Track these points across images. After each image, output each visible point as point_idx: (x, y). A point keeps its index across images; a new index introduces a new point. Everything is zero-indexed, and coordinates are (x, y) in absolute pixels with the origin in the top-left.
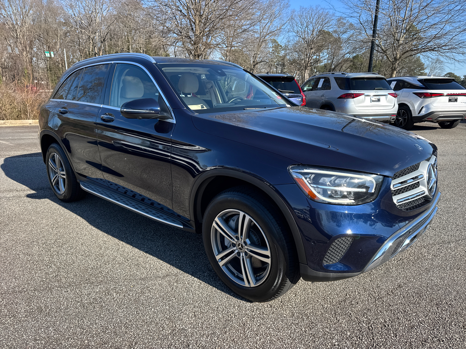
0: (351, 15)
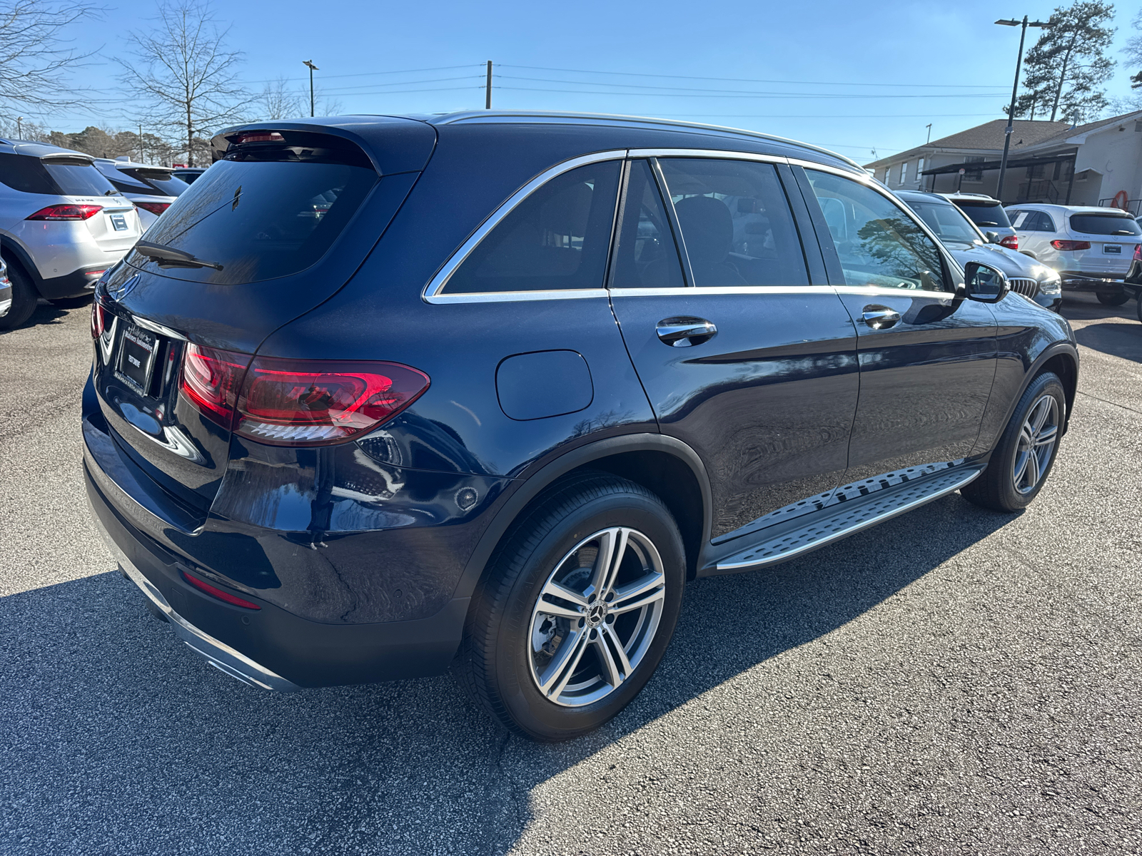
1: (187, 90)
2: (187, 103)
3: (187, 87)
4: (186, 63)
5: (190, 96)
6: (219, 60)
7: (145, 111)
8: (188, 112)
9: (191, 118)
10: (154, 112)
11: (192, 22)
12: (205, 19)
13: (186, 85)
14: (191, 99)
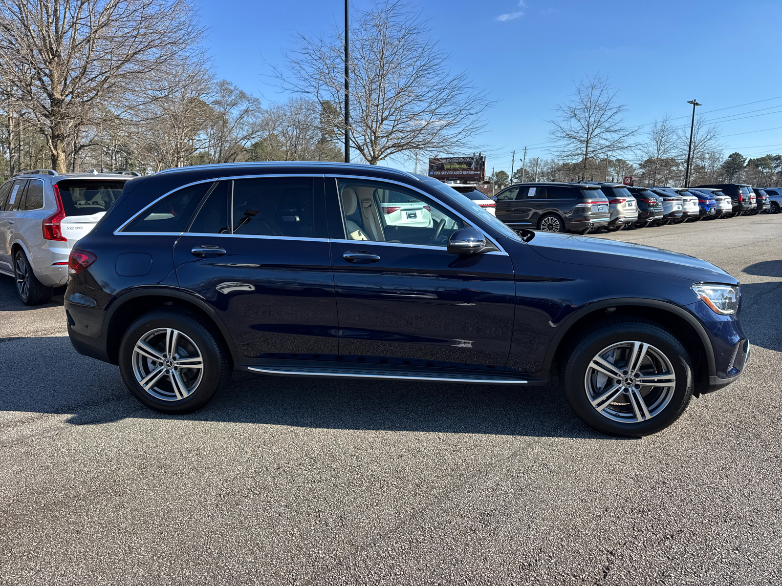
0: (307, 90)
1: (588, 134)
2: (586, 141)
3: (588, 132)
4: (590, 117)
5: (589, 137)
6: (609, 113)
7: (560, 149)
8: (587, 147)
9: (588, 151)
10: (566, 149)
11: (596, 92)
12: (604, 89)
13: (587, 130)
14: (590, 139)
